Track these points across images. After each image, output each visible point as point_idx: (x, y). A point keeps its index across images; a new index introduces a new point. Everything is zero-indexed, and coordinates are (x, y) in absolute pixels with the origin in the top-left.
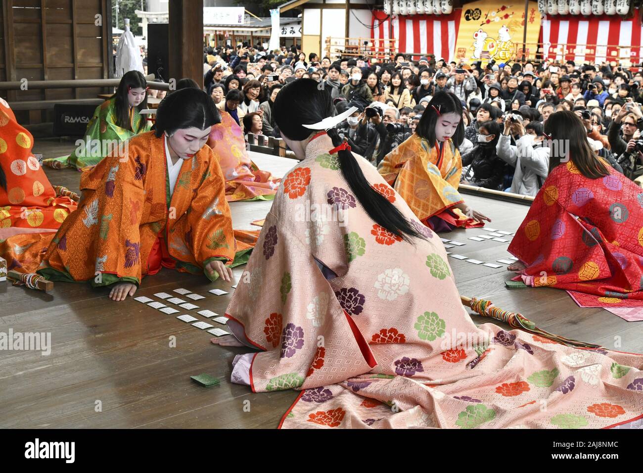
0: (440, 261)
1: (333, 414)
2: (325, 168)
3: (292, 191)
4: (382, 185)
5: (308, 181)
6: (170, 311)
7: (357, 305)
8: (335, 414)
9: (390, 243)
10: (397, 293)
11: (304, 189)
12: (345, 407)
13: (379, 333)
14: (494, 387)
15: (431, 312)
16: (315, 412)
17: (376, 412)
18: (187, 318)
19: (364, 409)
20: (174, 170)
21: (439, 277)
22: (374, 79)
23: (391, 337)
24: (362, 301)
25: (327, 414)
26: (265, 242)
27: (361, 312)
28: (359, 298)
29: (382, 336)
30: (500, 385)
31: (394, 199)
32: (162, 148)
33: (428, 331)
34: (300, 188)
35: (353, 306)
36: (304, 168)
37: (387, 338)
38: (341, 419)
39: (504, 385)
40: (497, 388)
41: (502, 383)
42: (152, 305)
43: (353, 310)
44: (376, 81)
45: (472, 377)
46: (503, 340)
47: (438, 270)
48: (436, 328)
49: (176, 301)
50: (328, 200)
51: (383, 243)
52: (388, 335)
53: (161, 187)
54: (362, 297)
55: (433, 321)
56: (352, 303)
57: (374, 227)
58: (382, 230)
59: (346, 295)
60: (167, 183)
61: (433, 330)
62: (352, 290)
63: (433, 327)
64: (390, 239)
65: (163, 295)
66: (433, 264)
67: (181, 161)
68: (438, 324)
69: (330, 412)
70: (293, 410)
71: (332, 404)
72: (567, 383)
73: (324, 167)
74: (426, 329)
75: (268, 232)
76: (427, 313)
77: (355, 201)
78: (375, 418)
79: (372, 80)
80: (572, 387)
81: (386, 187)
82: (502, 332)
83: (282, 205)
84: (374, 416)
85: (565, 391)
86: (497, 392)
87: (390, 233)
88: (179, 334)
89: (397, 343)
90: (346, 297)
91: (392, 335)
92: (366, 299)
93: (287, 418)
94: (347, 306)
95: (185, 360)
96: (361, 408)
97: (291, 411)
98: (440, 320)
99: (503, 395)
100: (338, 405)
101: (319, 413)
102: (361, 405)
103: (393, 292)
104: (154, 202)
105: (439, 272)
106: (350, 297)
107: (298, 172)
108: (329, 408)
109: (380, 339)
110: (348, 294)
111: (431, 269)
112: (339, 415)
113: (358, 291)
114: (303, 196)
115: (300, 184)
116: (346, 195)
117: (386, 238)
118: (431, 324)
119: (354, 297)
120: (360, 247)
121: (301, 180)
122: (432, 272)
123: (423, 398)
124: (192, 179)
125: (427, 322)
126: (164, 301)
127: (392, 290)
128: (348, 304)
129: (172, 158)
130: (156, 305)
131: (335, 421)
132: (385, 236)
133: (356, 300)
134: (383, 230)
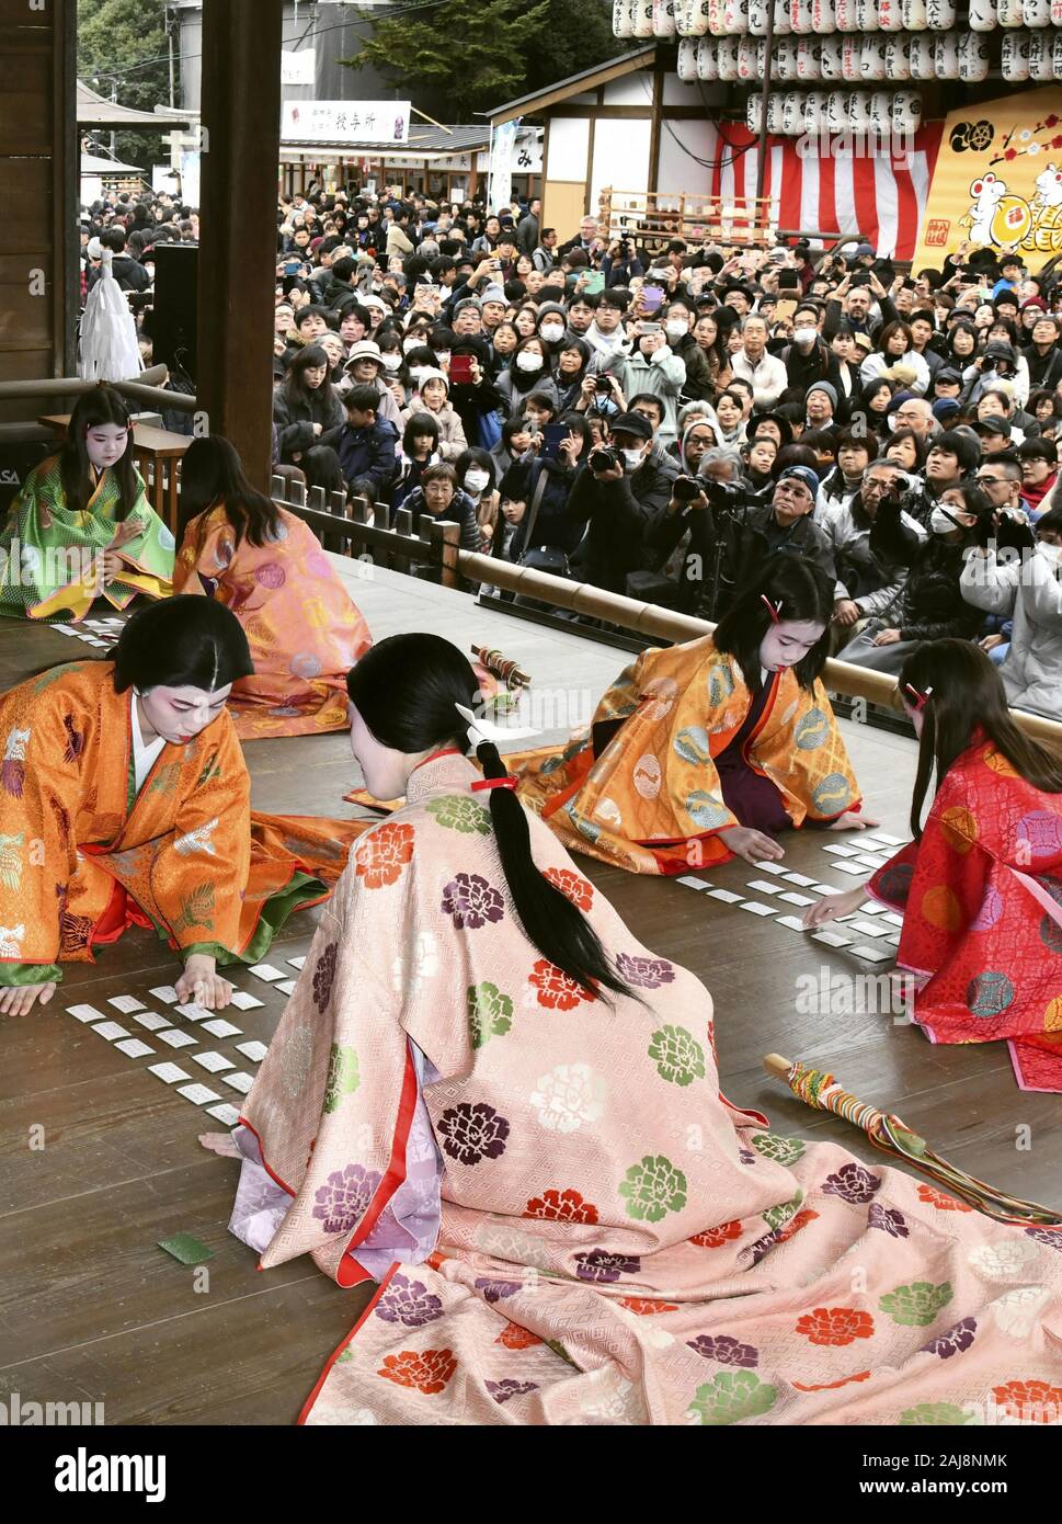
0: (682, 1043)
1: (433, 1360)
2: (445, 828)
3: (372, 872)
4: (564, 873)
5: (409, 852)
6: (135, 1048)
7: (493, 1138)
8: (437, 1364)
9: (569, 1004)
10: (579, 1117)
11: (397, 871)
12: (458, 1349)
13: (542, 1198)
14: (794, 1317)
15: (656, 1157)
16: (396, 1352)
17: (526, 1363)
18: (168, 1072)
19: (501, 1352)
20: (145, 756)
21: (678, 1080)
22: (710, 330)
23: (566, 1209)
24: (504, 1130)
25: (421, 1360)
26: (317, 976)
27: (502, 1153)
28: (497, 1125)
29: (547, 1204)
30: (809, 1312)
31: (588, 905)
32: (125, 708)
33: (648, 1199)
34: (388, 866)
35: (484, 1140)
36: (400, 824)
37: (558, 1211)
38: (447, 1378)
39: (817, 1312)
40: (800, 1319)
41: (814, 1308)
42: (101, 1029)
43: (485, 1148)
44: (714, 335)
45: (745, 1294)
46: (851, 1186)
47: (676, 1064)
48: (668, 1192)
49: (151, 1021)
50: (444, 903)
51: (552, 1006)
52: (561, 1203)
53: (116, 784)
54: (503, 1123)
55: (661, 1175)
56: (481, 1135)
57: (539, 966)
58: (554, 974)
59: (470, 1118)
60: (130, 775)
61: (661, 1197)
62: (481, 1108)
63: (660, 1190)
64: (569, 995)
65: (125, 1004)
66: (664, 1052)
67: (159, 743)
68: (671, 1180)
69: (429, 1354)
70: (352, 1341)
71: (436, 1337)
72: (955, 1334)
73: (443, 825)
74: (644, 1195)
75: (323, 953)
76: (648, 1160)
77: (501, 904)
78: (521, 1379)
79: (705, 333)
80: (966, 1342)
81: (574, 877)
82: (852, 1167)
83: (350, 900)
84: (518, 1372)
85: (947, 1352)
86: (799, 1329)
87: (571, 982)
88: (148, 1113)
89: (580, 1222)
90: (470, 1122)
91: (571, 1204)
92: (512, 1127)
93: (339, 1364)
94: (471, 1140)
95: (151, 1187)
96: (495, 1350)
97: (347, 1345)
98: (676, 1172)
99: (812, 1339)
100: (446, 1340)
101: (406, 1356)
102: (497, 1341)
103: (571, 1115)
104: (101, 810)
105: (677, 1069)
106: (478, 1122)
107: (388, 832)
108: (428, 1347)
109: (544, 1210)
110: (474, 1116)
111: (660, 1065)
112: (444, 1368)
113: (494, 1111)
114: (395, 884)
115: (389, 858)
116: (482, 892)
117: (561, 994)
118: (658, 1183)
119: (486, 1123)
120: (501, 1015)
121: (392, 851)
122: (661, 1070)
123: (625, 1347)
124: (181, 778)
125: (648, 1180)
126: (126, 1020)
127: (570, 1110)
128: (474, 1137)
129: (143, 732)
130: (110, 1030)
131: (435, 1379)
132: (559, 989)
133: (490, 1128)
134: (556, 973)
